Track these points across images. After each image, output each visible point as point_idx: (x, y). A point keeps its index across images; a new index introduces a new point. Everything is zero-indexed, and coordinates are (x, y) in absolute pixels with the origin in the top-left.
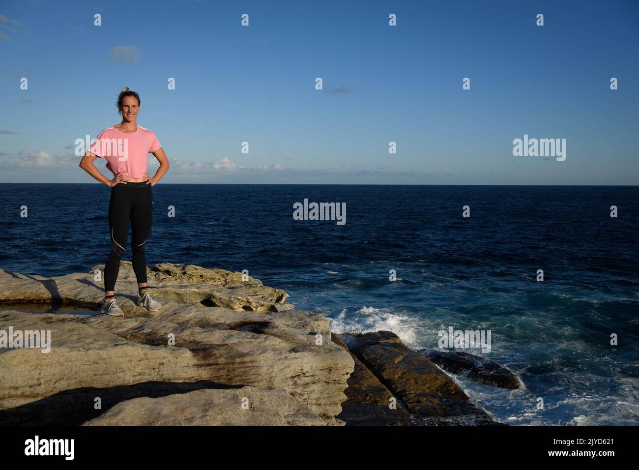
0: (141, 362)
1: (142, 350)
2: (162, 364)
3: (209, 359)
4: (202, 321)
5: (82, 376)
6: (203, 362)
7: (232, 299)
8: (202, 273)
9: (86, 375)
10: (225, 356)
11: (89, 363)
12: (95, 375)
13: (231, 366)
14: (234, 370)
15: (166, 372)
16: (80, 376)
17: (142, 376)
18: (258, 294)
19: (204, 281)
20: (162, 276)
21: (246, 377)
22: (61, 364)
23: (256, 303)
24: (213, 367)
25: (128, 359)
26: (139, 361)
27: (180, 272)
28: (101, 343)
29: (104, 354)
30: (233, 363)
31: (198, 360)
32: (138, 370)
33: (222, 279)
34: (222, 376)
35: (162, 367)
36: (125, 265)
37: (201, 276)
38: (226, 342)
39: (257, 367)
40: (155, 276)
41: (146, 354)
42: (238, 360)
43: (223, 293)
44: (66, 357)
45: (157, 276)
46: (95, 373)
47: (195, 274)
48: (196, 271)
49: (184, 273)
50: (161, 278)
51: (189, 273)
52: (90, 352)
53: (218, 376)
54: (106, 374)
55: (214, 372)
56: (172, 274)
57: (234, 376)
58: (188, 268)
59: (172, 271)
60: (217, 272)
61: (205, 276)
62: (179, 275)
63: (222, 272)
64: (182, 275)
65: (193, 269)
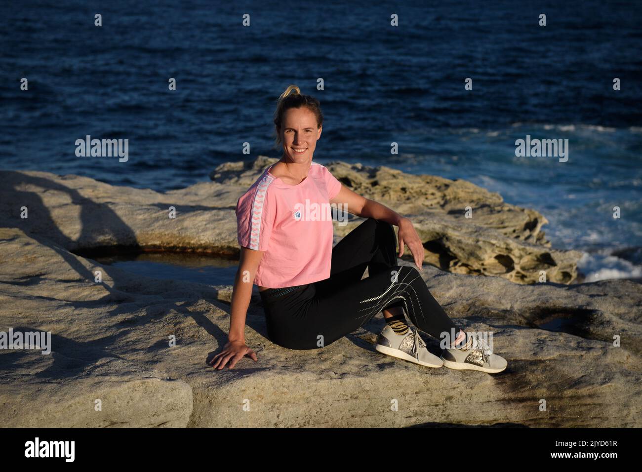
0: (420, 395)
1: (421, 376)
2: (450, 398)
3: (523, 390)
4: (473, 304)
5: (335, 419)
6: (512, 395)
7: (480, 243)
8: (404, 184)
9: (341, 417)
10: (545, 384)
11: (345, 398)
12: (353, 416)
13: (557, 402)
14: (562, 409)
15: (455, 412)
16: (332, 419)
17: (420, 418)
19: (408, 199)
21: (582, 421)
22: (307, 400)
23: (519, 250)
24: (529, 403)
25: (401, 391)
26: (417, 393)
27: (367, 181)
28: (357, 362)
29: (366, 382)
30: (561, 398)
31: (504, 391)
32: (414, 408)
33: (439, 194)
34: (542, 418)
35: (448, 403)
37: (404, 190)
38: (539, 357)
39: (600, 405)
41: (426, 382)
42: (569, 393)
43: (464, 231)
44: (314, 388)
46: (353, 413)
47: (393, 186)
48: (394, 181)
49: (375, 184)
51: (384, 183)
52: (348, 380)
53: (535, 420)
54: (369, 415)
55: (529, 412)
56: (353, 184)
57: (563, 421)
58: (380, 174)
59: (354, 179)
60: (428, 181)
61: (409, 189)
62: (365, 186)
63: (437, 181)
64: (370, 186)
65: (390, 177)
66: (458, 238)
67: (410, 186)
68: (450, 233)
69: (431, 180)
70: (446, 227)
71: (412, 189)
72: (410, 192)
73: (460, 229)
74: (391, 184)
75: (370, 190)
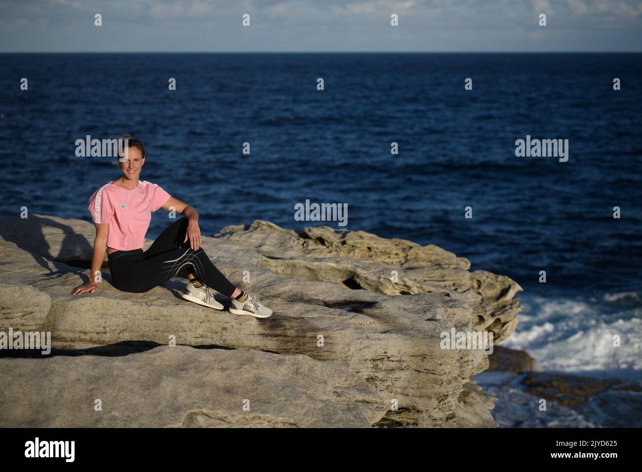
0: (202, 324)
1: (203, 312)
2: (225, 329)
3: (277, 329)
4: (296, 295)
5: (144, 331)
6: (269, 332)
8: (369, 244)
9: (148, 330)
10: (296, 329)
11: (151, 318)
12: (156, 331)
13: (301, 339)
14: (304, 344)
15: (229, 338)
16: (142, 330)
17: (204, 339)
18: (446, 278)
19: (371, 256)
20: (312, 245)
21: (317, 353)
22: (125, 316)
23: (418, 287)
24: (281, 338)
25: (188, 319)
26: (201, 322)
27: (338, 241)
28: (164, 301)
29: (165, 311)
30: (304, 337)
31: (264, 329)
32: (200, 331)
33: (402, 255)
34: (290, 349)
35: (225, 332)
36: (265, 227)
37: (369, 249)
39: (331, 344)
40: (303, 245)
41: (207, 316)
42: (309, 334)
43: (372, 271)
44: (129, 310)
45: (305, 245)
46: (157, 329)
47: (358, 245)
48: (360, 241)
49: (344, 243)
50: (310, 248)
51: (350, 242)
52: (152, 308)
53: (285, 349)
54: (168, 332)
55: (281, 343)
56: (326, 243)
57: (304, 351)
58: (350, 235)
59: (327, 239)
60: (397, 244)
61: (374, 248)
62: (336, 245)
63: (404, 244)
64: (340, 245)
65: (358, 238)
66: (365, 276)
67: (375, 246)
68: (360, 271)
69: (399, 243)
70: (357, 266)
71: (377, 249)
72: (375, 252)
73: (368, 269)
74: (358, 243)
75: (339, 249)
